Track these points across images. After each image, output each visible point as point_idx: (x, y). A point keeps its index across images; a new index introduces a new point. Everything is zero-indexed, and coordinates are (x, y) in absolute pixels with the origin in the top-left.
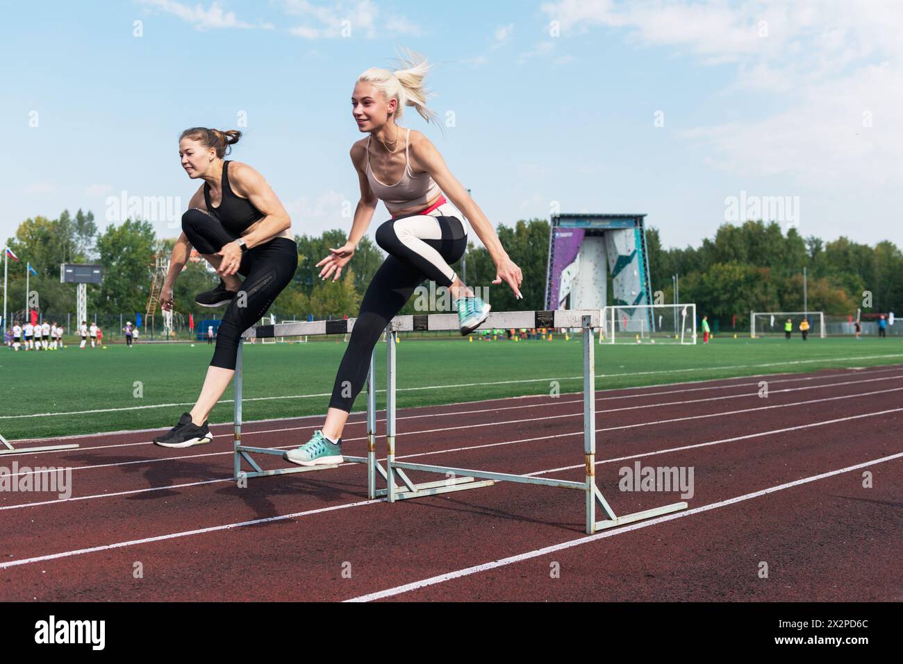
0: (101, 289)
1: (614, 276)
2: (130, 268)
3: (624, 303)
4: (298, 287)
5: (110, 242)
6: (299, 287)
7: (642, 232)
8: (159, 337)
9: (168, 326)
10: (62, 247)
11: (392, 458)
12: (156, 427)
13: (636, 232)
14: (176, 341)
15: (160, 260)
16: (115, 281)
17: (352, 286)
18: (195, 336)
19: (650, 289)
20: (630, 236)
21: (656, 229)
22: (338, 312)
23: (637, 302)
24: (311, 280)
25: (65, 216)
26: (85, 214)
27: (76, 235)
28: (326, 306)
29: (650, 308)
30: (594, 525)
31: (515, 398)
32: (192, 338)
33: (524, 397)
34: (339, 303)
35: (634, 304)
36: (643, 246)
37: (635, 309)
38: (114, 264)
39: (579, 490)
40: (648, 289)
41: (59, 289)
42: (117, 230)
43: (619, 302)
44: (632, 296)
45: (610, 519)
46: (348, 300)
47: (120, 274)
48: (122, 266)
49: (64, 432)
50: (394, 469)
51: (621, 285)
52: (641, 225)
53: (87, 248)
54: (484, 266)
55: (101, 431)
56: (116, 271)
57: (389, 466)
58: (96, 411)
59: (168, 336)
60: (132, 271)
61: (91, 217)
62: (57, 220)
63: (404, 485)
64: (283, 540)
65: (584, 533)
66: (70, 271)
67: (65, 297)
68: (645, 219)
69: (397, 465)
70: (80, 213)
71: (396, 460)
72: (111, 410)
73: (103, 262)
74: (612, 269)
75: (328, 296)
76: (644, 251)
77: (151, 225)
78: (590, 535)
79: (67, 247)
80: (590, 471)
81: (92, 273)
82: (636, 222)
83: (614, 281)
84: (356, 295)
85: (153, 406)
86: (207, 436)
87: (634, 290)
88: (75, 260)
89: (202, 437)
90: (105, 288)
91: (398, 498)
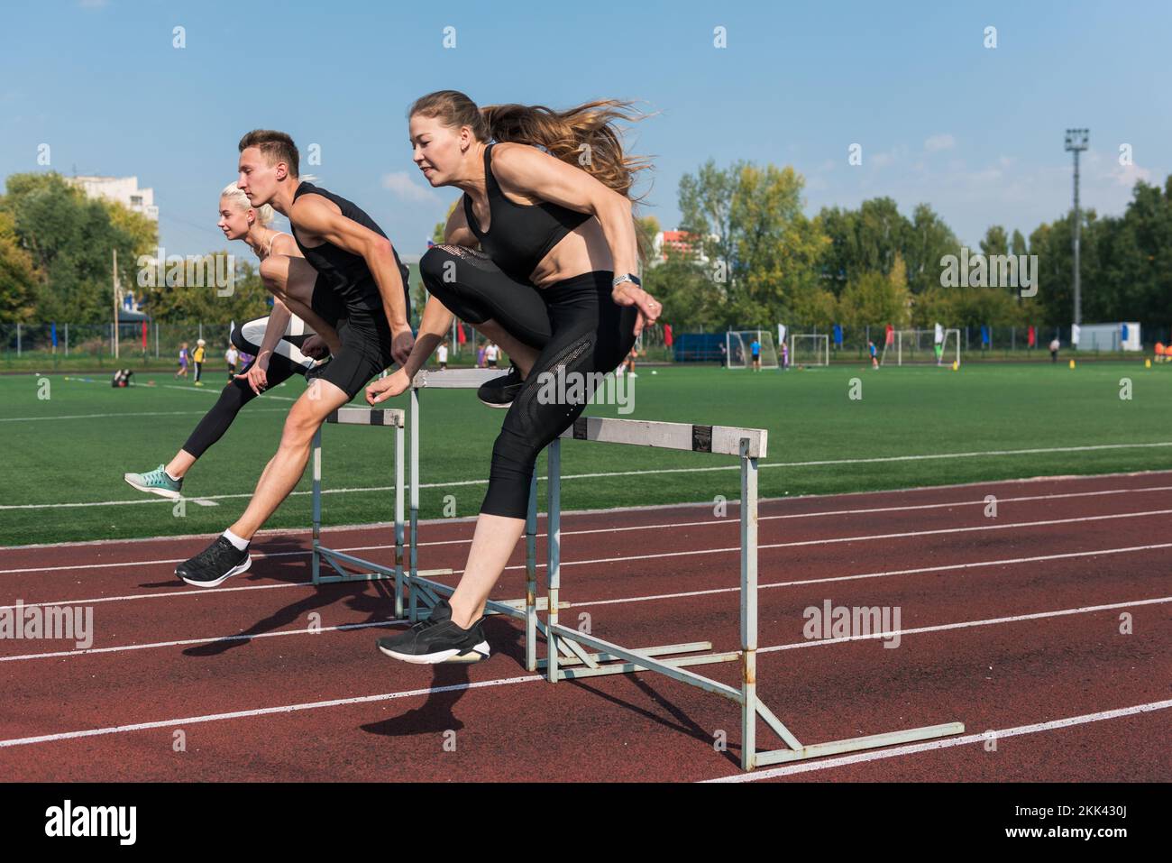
6: (825, 284)
14: (646, 363)
17: (903, 282)
22: (881, 319)
24: (845, 273)
28: (863, 312)
32: (668, 359)
34: (883, 306)
39: (733, 699)
45: (789, 748)
46: (896, 302)
65: (740, 767)
75: (865, 297)
78: (746, 772)
86: (476, 648)
89: (465, 647)
91: (562, 675)
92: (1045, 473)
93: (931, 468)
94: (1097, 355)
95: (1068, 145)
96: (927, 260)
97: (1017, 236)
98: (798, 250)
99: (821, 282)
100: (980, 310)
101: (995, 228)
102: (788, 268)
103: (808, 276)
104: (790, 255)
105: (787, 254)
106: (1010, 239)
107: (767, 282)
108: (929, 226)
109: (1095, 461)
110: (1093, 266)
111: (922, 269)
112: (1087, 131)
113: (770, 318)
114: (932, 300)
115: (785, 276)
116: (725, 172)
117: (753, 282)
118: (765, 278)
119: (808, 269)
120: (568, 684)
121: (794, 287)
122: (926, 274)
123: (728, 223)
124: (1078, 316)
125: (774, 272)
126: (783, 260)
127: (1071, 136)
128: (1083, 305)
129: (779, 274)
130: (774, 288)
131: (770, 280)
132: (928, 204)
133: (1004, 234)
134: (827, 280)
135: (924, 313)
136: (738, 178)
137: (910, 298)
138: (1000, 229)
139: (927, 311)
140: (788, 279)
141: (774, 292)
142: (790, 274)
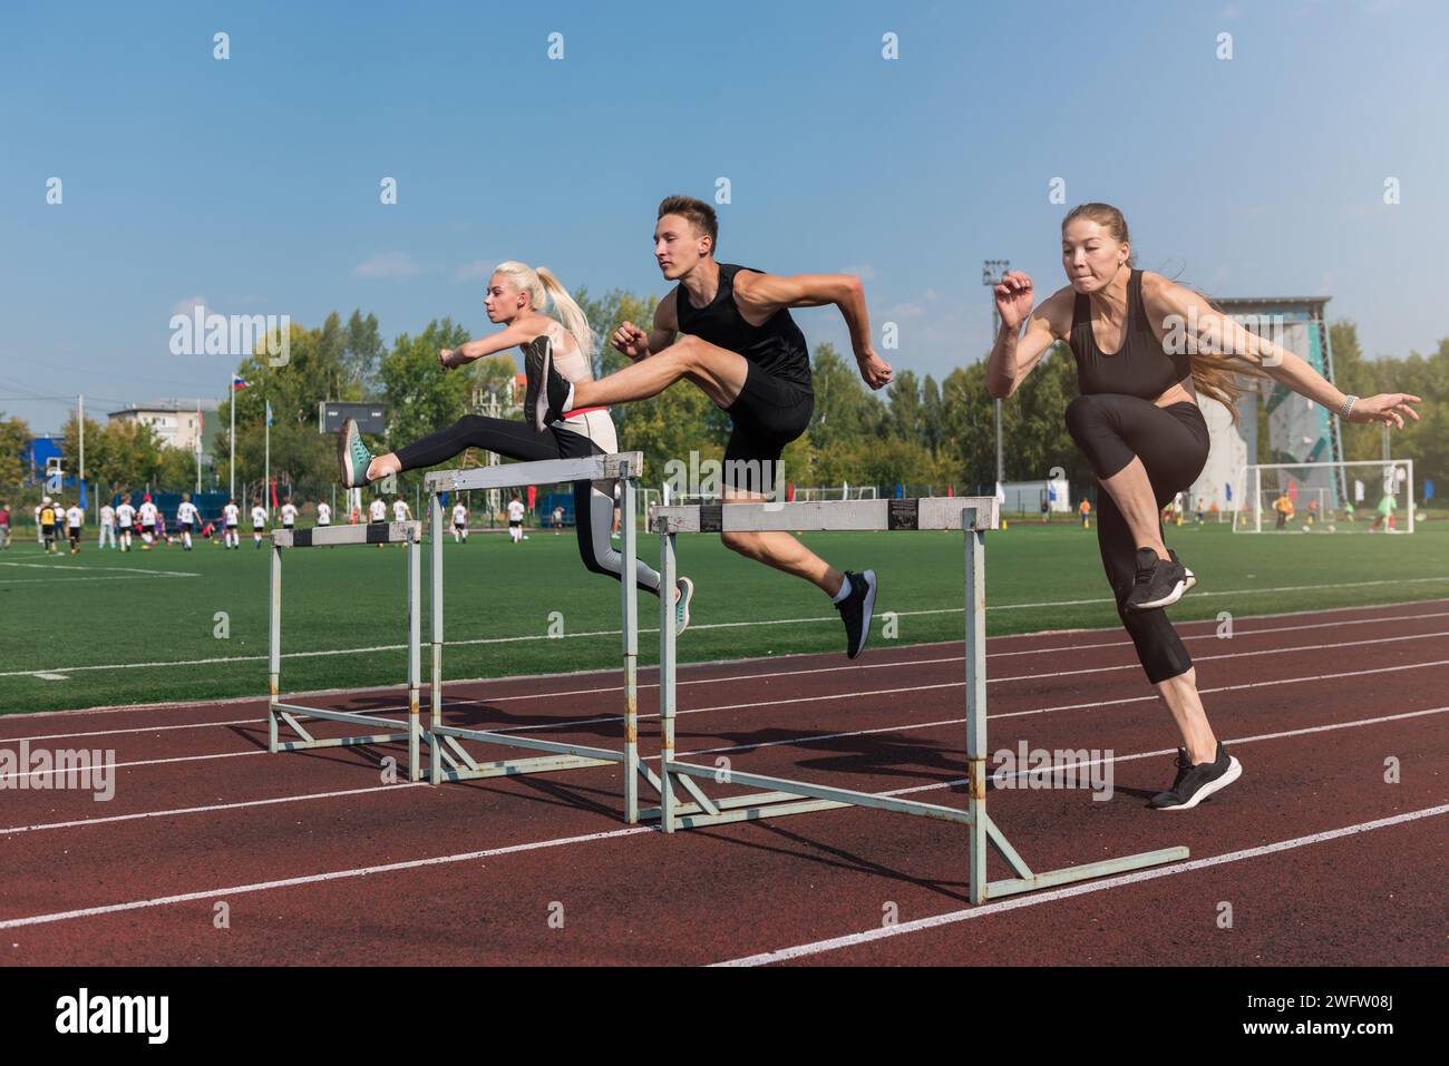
0: (387, 442)
1: (1270, 410)
2: (435, 407)
3: (1289, 459)
4: (713, 436)
5: (402, 365)
7: (1323, 330)
8: (479, 522)
9: (493, 504)
10: (326, 373)
11: (670, 755)
12: (388, 684)
13: (1311, 330)
15: (479, 394)
16: (409, 429)
18: (538, 521)
19: (1338, 431)
20: (1300, 338)
21: (1351, 324)
23: (1316, 454)
25: (332, 323)
26: (364, 319)
27: (348, 354)
29: (1338, 468)
30: (984, 887)
31: (1027, 634)
32: (532, 525)
33: (1046, 632)
35: (1308, 461)
36: (1324, 355)
37: (1310, 468)
38: (408, 400)
39: (958, 823)
40: (1334, 432)
41: (321, 444)
42: (413, 344)
43: (1279, 457)
44: (1304, 444)
45: (1019, 877)
46: (797, 457)
47: (418, 418)
48: (421, 405)
49: (236, 690)
50: (674, 775)
51: (1284, 426)
52: (1320, 318)
53: (366, 375)
54: (1036, 396)
55: (296, 690)
56: (412, 412)
57: (664, 769)
58: (304, 654)
59: (492, 521)
60: (438, 411)
61: (373, 324)
62: (318, 331)
63: (691, 801)
64: (438, 900)
65: (967, 901)
66: (334, 414)
67: (328, 456)
68: (1328, 309)
69: (678, 769)
70: (356, 317)
71: (676, 758)
72: (329, 653)
73: (391, 398)
74: (1266, 398)
76: (1326, 364)
77: (467, 334)
78: (976, 905)
79: (333, 374)
80: (975, 790)
81: (370, 417)
82: (1311, 313)
83: (1271, 419)
84: (811, 448)
85: (399, 647)
87: (1308, 436)
88: (347, 396)
90: (393, 442)
91: (680, 824)
92: (1051, 627)
93: (920, 624)
94: (1023, 517)
95: (987, 278)
96: (830, 408)
97: (929, 380)
98: (683, 395)
99: (707, 435)
100: (892, 465)
101: (904, 372)
102: (672, 417)
103: (693, 427)
104: (673, 401)
105: (669, 401)
106: (921, 385)
107: (646, 433)
108: (830, 370)
109: (1098, 614)
110: (1013, 417)
111: (824, 419)
112: (1007, 263)
113: (649, 477)
114: (837, 455)
115: (668, 426)
116: (600, 303)
117: (631, 434)
118: (644, 429)
119: (694, 418)
120: (687, 834)
121: (678, 439)
122: (828, 425)
123: (600, 363)
124: (1001, 474)
125: (655, 421)
126: (665, 407)
127: (990, 268)
128: (1006, 461)
129: (661, 424)
130: (655, 440)
131: (650, 431)
132: (831, 345)
133: (914, 380)
134: (715, 431)
135: (828, 470)
136: (614, 311)
137: (812, 452)
138: (910, 374)
139: (832, 468)
140: (671, 430)
141: (654, 446)
142: (674, 424)
